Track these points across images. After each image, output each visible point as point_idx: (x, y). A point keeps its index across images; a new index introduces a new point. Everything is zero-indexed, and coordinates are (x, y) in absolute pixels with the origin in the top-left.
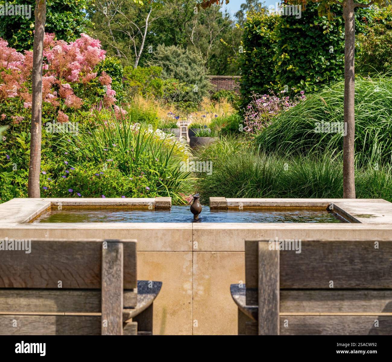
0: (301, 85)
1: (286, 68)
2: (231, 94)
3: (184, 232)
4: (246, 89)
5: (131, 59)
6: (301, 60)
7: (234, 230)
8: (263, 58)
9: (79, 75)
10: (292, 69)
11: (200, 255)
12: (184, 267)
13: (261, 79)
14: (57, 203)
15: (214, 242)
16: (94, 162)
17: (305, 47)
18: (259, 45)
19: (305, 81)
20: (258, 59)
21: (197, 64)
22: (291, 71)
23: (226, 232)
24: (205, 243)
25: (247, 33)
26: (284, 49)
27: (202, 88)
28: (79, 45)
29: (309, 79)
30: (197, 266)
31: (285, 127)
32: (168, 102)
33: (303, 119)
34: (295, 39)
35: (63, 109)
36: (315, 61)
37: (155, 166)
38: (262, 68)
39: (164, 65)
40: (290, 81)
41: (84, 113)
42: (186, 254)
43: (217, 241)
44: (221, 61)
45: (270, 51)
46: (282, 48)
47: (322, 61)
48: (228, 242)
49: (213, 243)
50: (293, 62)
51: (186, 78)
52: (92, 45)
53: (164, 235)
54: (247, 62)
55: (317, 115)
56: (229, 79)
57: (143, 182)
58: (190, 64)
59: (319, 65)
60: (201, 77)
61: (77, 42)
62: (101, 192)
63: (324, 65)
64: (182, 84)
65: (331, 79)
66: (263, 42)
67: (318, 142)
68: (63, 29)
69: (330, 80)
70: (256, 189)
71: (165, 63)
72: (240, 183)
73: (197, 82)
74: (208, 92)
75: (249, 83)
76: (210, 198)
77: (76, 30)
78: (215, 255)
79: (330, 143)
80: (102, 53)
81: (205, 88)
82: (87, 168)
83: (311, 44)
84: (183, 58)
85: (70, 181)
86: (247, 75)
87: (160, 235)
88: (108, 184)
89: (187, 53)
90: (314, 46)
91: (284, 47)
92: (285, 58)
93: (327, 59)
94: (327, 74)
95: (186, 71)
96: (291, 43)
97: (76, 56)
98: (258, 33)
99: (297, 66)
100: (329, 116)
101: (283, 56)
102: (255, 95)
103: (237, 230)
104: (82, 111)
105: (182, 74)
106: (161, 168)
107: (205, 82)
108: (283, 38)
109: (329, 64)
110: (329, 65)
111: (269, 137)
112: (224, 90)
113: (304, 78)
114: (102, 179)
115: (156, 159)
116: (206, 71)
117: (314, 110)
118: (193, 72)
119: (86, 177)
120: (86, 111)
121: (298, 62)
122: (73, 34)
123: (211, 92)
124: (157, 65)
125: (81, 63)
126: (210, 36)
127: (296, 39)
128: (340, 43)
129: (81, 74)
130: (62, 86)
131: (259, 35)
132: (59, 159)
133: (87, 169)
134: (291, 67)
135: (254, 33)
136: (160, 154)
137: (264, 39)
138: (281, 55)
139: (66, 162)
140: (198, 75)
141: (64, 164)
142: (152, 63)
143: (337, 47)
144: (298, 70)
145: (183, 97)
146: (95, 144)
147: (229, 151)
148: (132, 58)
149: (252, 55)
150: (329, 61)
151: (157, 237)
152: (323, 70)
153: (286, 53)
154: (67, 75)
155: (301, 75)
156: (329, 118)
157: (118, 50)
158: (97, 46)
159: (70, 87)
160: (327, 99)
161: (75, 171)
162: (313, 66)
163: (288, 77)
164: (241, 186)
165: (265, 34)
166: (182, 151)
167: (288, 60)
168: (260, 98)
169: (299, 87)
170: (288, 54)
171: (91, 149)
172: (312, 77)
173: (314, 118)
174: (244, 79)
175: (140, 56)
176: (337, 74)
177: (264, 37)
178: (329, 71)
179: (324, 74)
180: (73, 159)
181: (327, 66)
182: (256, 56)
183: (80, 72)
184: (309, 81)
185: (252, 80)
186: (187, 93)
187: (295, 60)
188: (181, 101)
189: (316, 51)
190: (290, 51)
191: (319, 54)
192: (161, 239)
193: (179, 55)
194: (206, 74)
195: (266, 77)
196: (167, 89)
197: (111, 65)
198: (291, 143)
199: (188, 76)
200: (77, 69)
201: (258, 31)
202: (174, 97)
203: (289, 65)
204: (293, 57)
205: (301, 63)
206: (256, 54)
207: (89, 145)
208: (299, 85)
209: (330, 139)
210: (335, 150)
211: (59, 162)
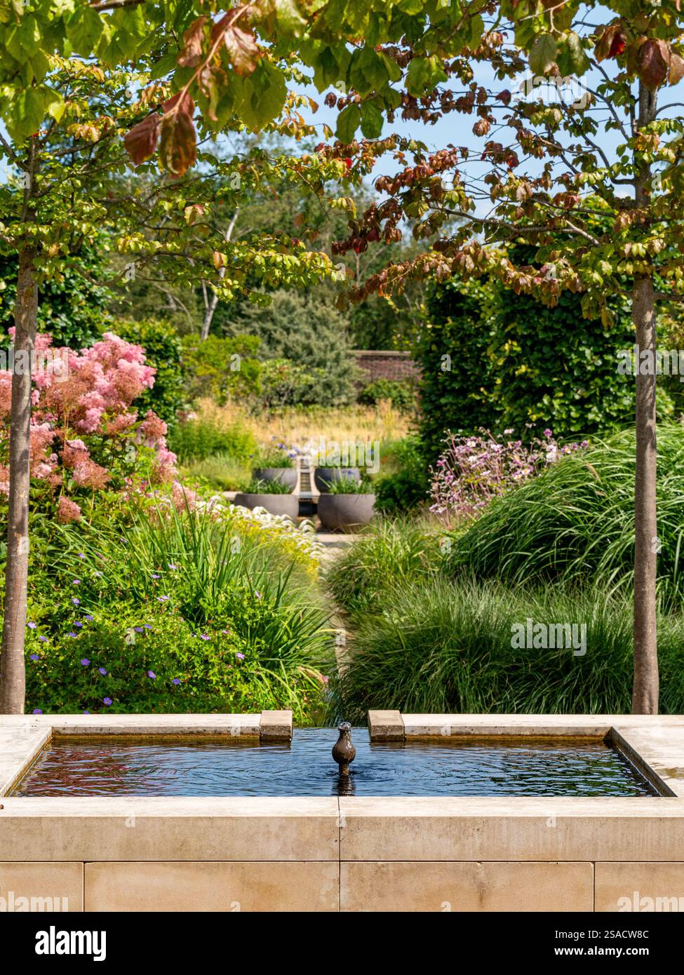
0: (544, 405)
1: (514, 370)
2: (400, 388)
3: (322, 823)
4: (431, 402)
5: (196, 313)
6: (543, 354)
7: (422, 818)
8: (466, 339)
9: (102, 419)
10: (526, 373)
11: (355, 868)
12: (323, 892)
13: (462, 381)
14: (64, 729)
15: (383, 843)
16: (132, 600)
17: (552, 329)
18: (458, 313)
19: (552, 396)
20: (456, 340)
21: (331, 326)
22: (523, 377)
23: (407, 823)
24: (364, 846)
25: (434, 289)
26: (509, 332)
27: (340, 376)
28: (99, 355)
29: (561, 394)
30: (348, 890)
31: (516, 522)
32: (271, 406)
33: (552, 508)
34: (532, 313)
35: (69, 488)
36: (573, 356)
37: (254, 608)
38: (465, 360)
39: (264, 331)
40: (522, 397)
41: (111, 495)
42: (327, 866)
43: (387, 841)
44: (379, 315)
45: (479, 325)
46: (506, 330)
47: (585, 358)
48: (411, 843)
49: (380, 845)
50: (528, 360)
51: (308, 355)
52: (128, 357)
53: (282, 828)
54: (434, 348)
55: (582, 499)
56: (395, 358)
57: (230, 642)
58: (315, 329)
59: (581, 366)
60: (338, 355)
61: (96, 349)
62: (148, 663)
63: (591, 365)
64: (298, 369)
65: (604, 392)
66: (466, 307)
67: (582, 553)
68: (63, 292)
69: (602, 395)
70: (459, 660)
71: (264, 326)
72: (426, 648)
73: (329, 364)
74: (351, 385)
75: (438, 390)
76: (371, 712)
77: (90, 294)
78: (385, 869)
79: (607, 556)
80: (146, 374)
81: (346, 376)
82: (118, 613)
83: (564, 322)
84: (301, 315)
85: (83, 642)
86: (434, 373)
87: (274, 829)
88: (160, 648)
89: (310, 305)
90: (571, 328)
91: (509, 328)
92: (511, 351)
93: (595, 353)
94: (596, 383)
95: (306, 342)
96: (524, 320)
97: (95, 379)
98: (455, 288)
99: (537, 367)
100: (604, 500)
101: (507, 347)
102: (453, 437)
103: (429, 818)
104: (106, 491)
105: (299, 349)
106: (266, 613)
107: (345, 364)
108: (508, 310)
109: (600, 363)
110: (601, 366)
111: (483, 542)
112: (386, 380)
113: (551, 392)
114: (149, 637)
115: (256, 593)
116: (347, 341)
117: (574, 489)
118: (322, 344)
119: (117, 634)
120: (115, 491)
121: (539, 359)
122: (84, 303)
123: (359, 385)
124: (249, 330)
125: (105, 395)
126: (355, 265)
127: (534, 311)
128: (623, 321)
129: (106, 415)
130: (68, 444)
131: (458, 293)
132: (61, 594)
133: (118, 617)
134: (523, 369)
135: (448, 287)
136: (264, 583)
137: (469, 301)
138: (504, 344)
139: (76, 601)
140: (332, 349)
141: (71, 604)
142: (239, 326)
143: (618, 328)
144: (539, 376)
145: (303, 395)
146: (134, 562)
147: (402, 552)
148: (199, 310)
149: (443, 332)
150: (602, 358)
151: (269, 832)
152: (589, 376)
153: (513, 339)
154: (77, 420)
155: (544, 386)
156: (604, 504)
157: (170, 296)
158: (136, 359)
159: (84, 447)
160: (600, 466)
161: (94, 622)
162: (569, 367)
163: (518, 389)
164: (428, 655)
165: (470, 291)
166: (306, 551)
167: (518, 355)
168: (463, 443)
169: (541, 410)
170: (518, 342)
171: (126, 571)
172: (567, 389)
173: (574, 505)
174: (429, 382)
175: (214, 307)
176: (617, 383)
177: (468, 297)
178: (602, 376)
179: (591, 383)
180: (90, 594)
181: (596, 367)
182: (452, 335)
183: (102, 412)
184: (560, 398)
185: (443, 383)
186: (311, 387)
187: (532, 354)
188: (298, 402)
189: (574, 336)
190: (523, 336)
191: (580, 344)
192: (277, 836)
193: (294, 309)
194: (348, 348)
195: (472, 378)
196: (269, 379)
197: (157, 337)
198: (527, 556)
199: (310, 353)
200: (98, 406)
201: (455, 285)
202: (283, 395)
203: (520, 364)
204: (528, 349)
205: (544, 360)
206: (451, 331)
207: (122, 566)
208: (539, 405)
209: (606, 548)
210: (617, 570)
211: (61, 600)
